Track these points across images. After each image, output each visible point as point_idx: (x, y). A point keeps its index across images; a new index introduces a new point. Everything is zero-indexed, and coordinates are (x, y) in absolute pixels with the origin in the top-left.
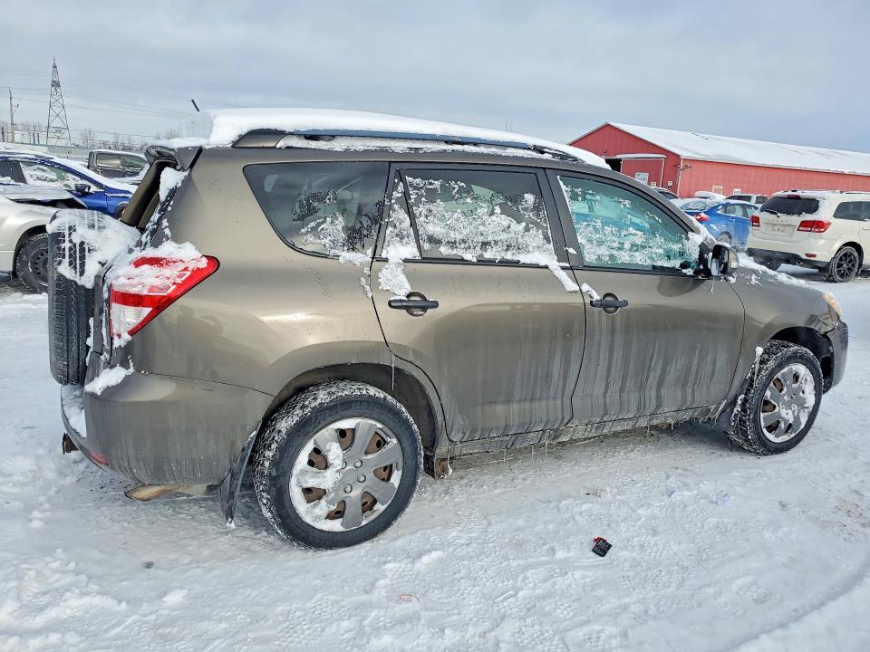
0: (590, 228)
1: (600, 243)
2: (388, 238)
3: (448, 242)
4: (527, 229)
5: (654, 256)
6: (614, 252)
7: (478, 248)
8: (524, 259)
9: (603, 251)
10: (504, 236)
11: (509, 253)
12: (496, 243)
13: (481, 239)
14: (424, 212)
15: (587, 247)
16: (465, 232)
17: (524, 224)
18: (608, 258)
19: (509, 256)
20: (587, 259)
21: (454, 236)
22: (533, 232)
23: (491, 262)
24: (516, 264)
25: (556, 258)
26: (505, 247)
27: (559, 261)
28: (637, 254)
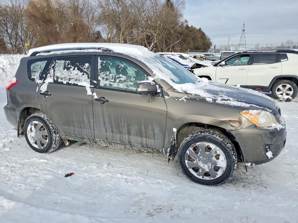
0: (104, 75)
1: (107, 79)
2: (48, 77)
3: (61, 78)
4: (83, 74)
5: (128, 85)
6: (112, 83)
7: (68, 80)
8: (79, 84)
9: (107, 83)
10: (76, 77)
11: (76, 82)
12: (73, 78)
13: (69, 77)
14: (57, 69)
15: (101, 81)
16: (65, 75)
17: (83, 73)
18: (108, 85)
19: (76, 83)
20: (100, 85)
21: (63, 76)
22: (85, 75)
23: (70, 84)
24: (77, 85)
25: (90, 84)
26: (75, 80)
27: (91, 85)
28: (121, 84)
